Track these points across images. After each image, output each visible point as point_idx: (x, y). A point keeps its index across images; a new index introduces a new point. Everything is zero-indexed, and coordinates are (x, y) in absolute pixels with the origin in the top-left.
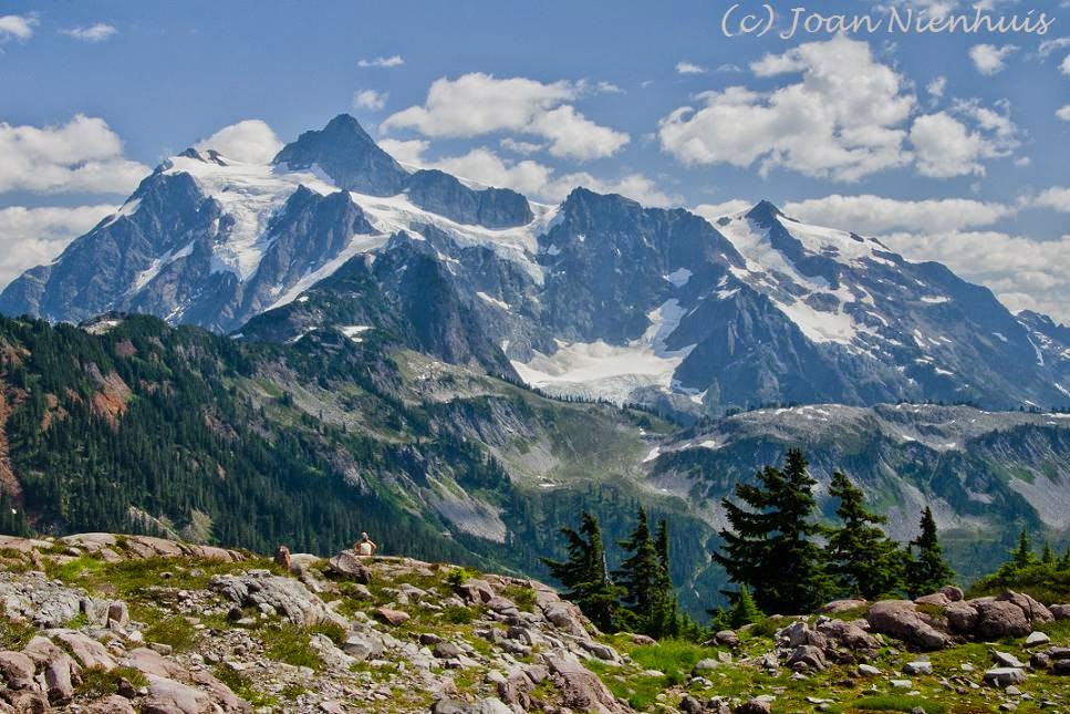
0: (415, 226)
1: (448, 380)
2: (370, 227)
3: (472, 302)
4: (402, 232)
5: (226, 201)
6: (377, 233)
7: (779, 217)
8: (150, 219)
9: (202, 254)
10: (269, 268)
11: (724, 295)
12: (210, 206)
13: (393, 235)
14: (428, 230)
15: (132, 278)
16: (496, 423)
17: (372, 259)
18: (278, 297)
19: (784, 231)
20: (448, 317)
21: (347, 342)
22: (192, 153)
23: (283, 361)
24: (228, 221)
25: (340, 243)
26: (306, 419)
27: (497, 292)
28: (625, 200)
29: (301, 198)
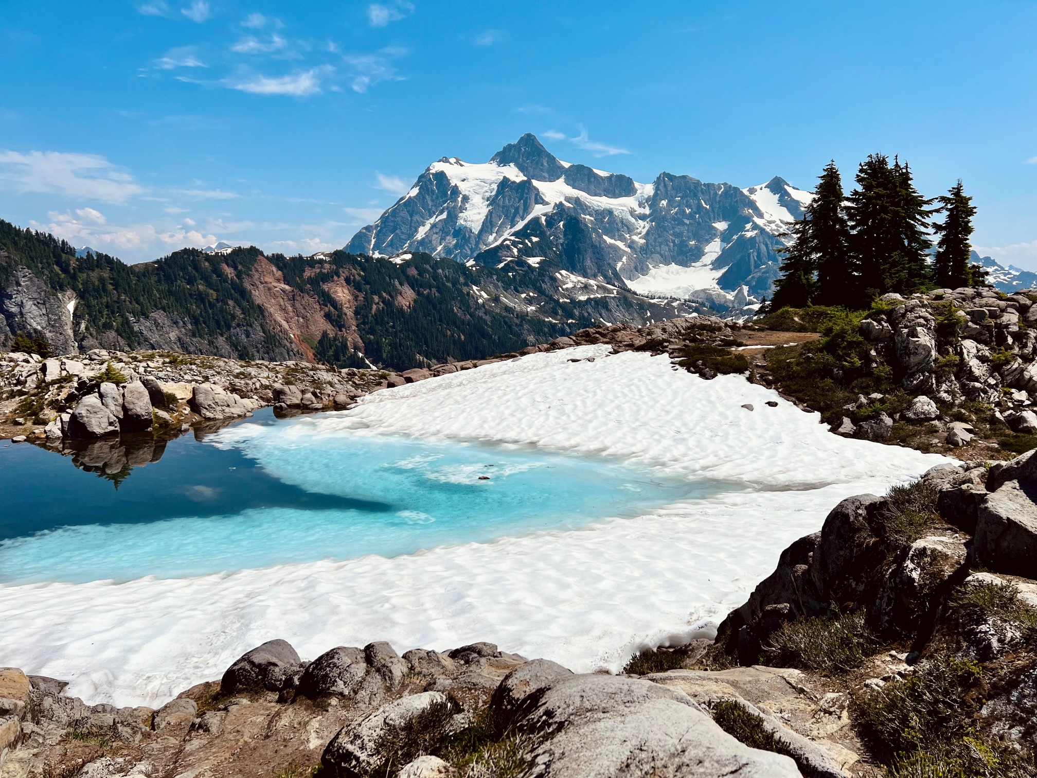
0: (568, 199)
1: (586, 288)
2: (543, 200)
3: (600, 242)
4: (561, 203)
5: (463, 188)
6: (547, 204)
7: (786, 187)
8: (424, 198)
9: (453, 217)
10: (488, 225)
11: (749, 234)
12: (456, 191)
13: (556, 204)
14: (577, 201)
15: (416, 231)
16: (611, 311)
17: (543, 219)
18: (493, 242)
19: (789, 195)
20: (586, 251)
21: (529, 266)
22: (446, 160)
23: (495, 277)
24: (466, 199)
25: (527, 209)
26: (508, 309)
27: (614, 236)
28: (691, 179)
29: (505, 184)
